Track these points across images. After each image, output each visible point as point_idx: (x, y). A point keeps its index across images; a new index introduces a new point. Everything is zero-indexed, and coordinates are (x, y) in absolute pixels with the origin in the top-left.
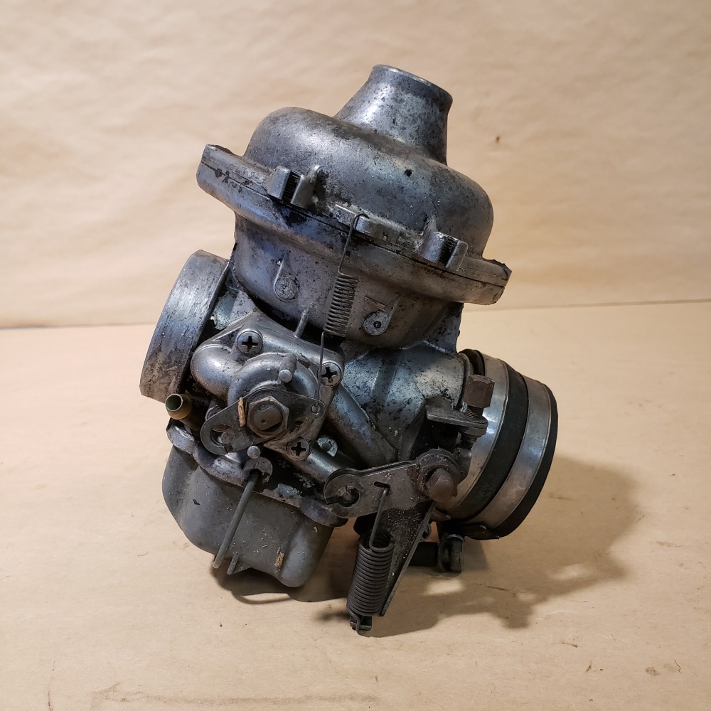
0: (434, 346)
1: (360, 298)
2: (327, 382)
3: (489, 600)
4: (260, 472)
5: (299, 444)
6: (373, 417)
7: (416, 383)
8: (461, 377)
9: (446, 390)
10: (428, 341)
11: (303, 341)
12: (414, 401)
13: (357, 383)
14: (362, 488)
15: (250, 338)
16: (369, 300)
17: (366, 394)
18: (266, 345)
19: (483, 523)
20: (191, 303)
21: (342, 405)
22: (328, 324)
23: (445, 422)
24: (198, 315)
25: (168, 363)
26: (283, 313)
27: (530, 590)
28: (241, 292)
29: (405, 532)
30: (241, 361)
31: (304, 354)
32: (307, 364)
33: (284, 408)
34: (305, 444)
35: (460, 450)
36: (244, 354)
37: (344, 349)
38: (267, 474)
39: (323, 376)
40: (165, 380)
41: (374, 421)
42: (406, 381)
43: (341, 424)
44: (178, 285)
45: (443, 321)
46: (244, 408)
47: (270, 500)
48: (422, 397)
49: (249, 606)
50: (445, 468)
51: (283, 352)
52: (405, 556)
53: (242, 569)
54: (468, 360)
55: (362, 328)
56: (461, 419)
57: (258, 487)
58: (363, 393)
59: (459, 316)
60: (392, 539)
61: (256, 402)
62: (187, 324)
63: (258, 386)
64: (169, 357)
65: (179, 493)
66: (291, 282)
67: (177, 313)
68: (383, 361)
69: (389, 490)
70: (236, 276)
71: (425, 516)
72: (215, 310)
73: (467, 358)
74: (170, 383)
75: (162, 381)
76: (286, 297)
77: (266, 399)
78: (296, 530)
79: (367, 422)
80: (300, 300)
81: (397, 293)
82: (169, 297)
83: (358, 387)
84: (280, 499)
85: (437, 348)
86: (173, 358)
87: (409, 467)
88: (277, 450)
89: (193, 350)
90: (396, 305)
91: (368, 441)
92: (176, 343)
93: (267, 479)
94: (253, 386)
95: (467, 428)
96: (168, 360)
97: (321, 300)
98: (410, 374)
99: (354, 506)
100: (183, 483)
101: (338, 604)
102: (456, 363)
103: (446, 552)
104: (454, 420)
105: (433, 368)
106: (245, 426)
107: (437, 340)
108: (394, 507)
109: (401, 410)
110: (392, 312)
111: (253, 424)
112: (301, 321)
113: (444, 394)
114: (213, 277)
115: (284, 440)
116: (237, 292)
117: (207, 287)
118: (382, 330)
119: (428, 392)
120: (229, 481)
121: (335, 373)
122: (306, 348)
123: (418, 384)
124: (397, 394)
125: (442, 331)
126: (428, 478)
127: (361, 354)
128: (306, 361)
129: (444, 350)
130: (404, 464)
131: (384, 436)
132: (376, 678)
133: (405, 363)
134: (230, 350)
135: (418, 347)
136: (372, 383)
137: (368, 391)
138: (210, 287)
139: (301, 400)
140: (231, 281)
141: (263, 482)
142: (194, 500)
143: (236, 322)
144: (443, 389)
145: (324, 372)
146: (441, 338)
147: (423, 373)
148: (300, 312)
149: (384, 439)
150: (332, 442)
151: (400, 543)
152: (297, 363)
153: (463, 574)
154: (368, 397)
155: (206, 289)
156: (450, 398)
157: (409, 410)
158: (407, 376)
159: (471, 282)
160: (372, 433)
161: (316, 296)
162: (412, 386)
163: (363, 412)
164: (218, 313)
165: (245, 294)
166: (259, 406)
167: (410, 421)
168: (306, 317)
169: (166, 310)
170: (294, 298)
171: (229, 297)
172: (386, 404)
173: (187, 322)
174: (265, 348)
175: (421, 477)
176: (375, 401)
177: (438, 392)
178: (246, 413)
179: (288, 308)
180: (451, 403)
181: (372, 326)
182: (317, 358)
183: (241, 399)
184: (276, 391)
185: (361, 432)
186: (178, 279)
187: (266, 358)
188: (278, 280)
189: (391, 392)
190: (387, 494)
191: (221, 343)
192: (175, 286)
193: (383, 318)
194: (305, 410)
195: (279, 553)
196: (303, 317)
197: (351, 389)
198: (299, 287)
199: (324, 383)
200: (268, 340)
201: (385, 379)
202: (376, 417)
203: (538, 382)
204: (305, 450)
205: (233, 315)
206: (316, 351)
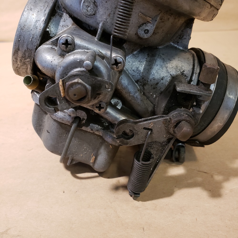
0: (176, 46)
1: (136, 13)
2: (115, 69)
3: (199, 179)
4: (80, 118)
5: (100, 105)
6: (142, 88)
7: (167, 67)
8: (192, 64)
9: (184, 71)
10: (173, 42)
11: (101, 43)
12: (165, 78)
13: (133, 68)
14: (136, 131)
15: (67, 40)
16: (142, 15)
17: (138, 74)
18: (77, 45)
19: (197, 140)
20: (34, 20)
21: (125, 81)
22: (115, 29)
23: (188, 93)
24: (39, 28)
25: (24, 57)
26: (89, 26)
27: (220, 173)
28: (65, 14)
29: (159, 149)
30: (62, 55)
31: (100, 51)
32: (103, 57)
33: (88, 86)
34: (103, 105)
35: (195, 109)
36: (63, 51)
37: (125, 48)
38: (84, 119)
39: (113, 65)
40: (24, 67)
41: (142, 89)
42: (161, 66)
43: (124, 92)
44: (26, 9)
45: (182, 31)
46: (63, 86)
47: (86, 132)
48: (170, 76)
49: (78, 180)
50: (187, 121)
51: (88, 49)
52: (158, 161)
53: (74, 163)
54: (195, 54)
55: (137, 34)
56: (197, 91)
57: (80, 126)
58: (136, 74)
59: (191, 27)
60: (152, 156)
61: (70, 82)
62: (32, 33)
63: (73, 71)
64: (24, 54)
65: (40, 125)
66: (92, 3)
67: (26, 27)
68: (148, 55)
69: (152, 131)
70: (61, 4)
71: (170, 142)
72: (49, 24)
73: (194, 53)
74: (27, 69)
75: (23, 67)
76: (89, 14)
77: (76, 81)
78: (101, 146)
79: (138, 90)
80: (98, 16)
81: (160, 10)
82: (21, 17)
83: (134, 70)
84: (91, 132)
85: (178, 47)
86: (27, 54)
87: (164, 119)
88: (88, 108)
89: (36, 49)
90: (158, 18)
91: (139, 101)
92: (27, 45)
93: (84, 121)
94: (70, 71)
95: (201, 96)
96: (24, 56)
97: (111, 15)
98: (163, 62)
99: (131, 139)
100: (42, 121)
101: (123, 180)
102: (188, 55)
103: (177, 153)
104: (193, 91)
105: (177, 59)
106: (64, 97)
107: (178, 43)
108: (154, 140)
109: (157, 83)
110: (156, 23)
111: (69, 96)
112: (99, 30)
113: (182, 74)
114: (47, 4)
115: (91, 104)
116: (62, 14)
117: (44, 10)
118: (149, 35)
119: (174, 72)
120: (63, 122)
121: (120, 63)
122: (102, 47)
123: (168, 68)
124: (156, 74)
125: (181, 37)
126: (176, 126)
127: (135, 50)
128: (102, 55)
129: (181, 48)
130: (161, 117)
131: (148, 98)
132: (143, 229)
133: (161, 56)
134: (56, 48)
135: (167, 46)
136: (142, 68)
137: (139, 73)
138: (45, 11)
139: (99, 81)
140: (59, 7)
141: (82, 123)
142: (47, 130)
143: (61, 32)
144: (182, 71)
145: (113, 62)
146: (181, 41)
147: (171, 62)
148: (98, 24)
149: (147, 100)
150: (119, 101)
151: (156, 154)
152: (95, 56)
153: (185, 163)
154: (139, 76)
155: (43, 12)
156: (185, 76)
157: (163, 83)
158: (162, 64)
159: (206, 3)
160: (141, 96)
161: (108, 13)
162: (165, 69)
163: (136, 85)
164: (51, 27)
165: (67, 15)
166: (72, 85)
167: (162, 90)
168: (102, 27)
169: (20, 25)
170: (94, 15)
171: (58, 17)
172: (149, 80)
173: (32, 32)
174: (76, 47)
175: (172, 125)
176: (143, 78)
177: (179, 73)
178: (64, 89)
179: (90, 21)
180: (186, 78)
181: (143, 32)
182: (108, 53)
183: (61, 80)
184: (83, 76)
185: (135, 96)
186: (26, 6)
187: (77, 53)
188: (84, 2)
189: (152, 73)
190: (151, 134)
191: (51, 44)
192: (24, 10)
193: (150, 27)
194: (101, 87)
195: (92, 156)
196: (100, 27)
197: (129, 71)
198: (97, 7)
199: (114, 69)
200: (78, 41)
201: (149, 65)
202: (144, 88)
203: (230, 66)
204: (103, 108)
205: (60, 27)
206: (108, 48)
